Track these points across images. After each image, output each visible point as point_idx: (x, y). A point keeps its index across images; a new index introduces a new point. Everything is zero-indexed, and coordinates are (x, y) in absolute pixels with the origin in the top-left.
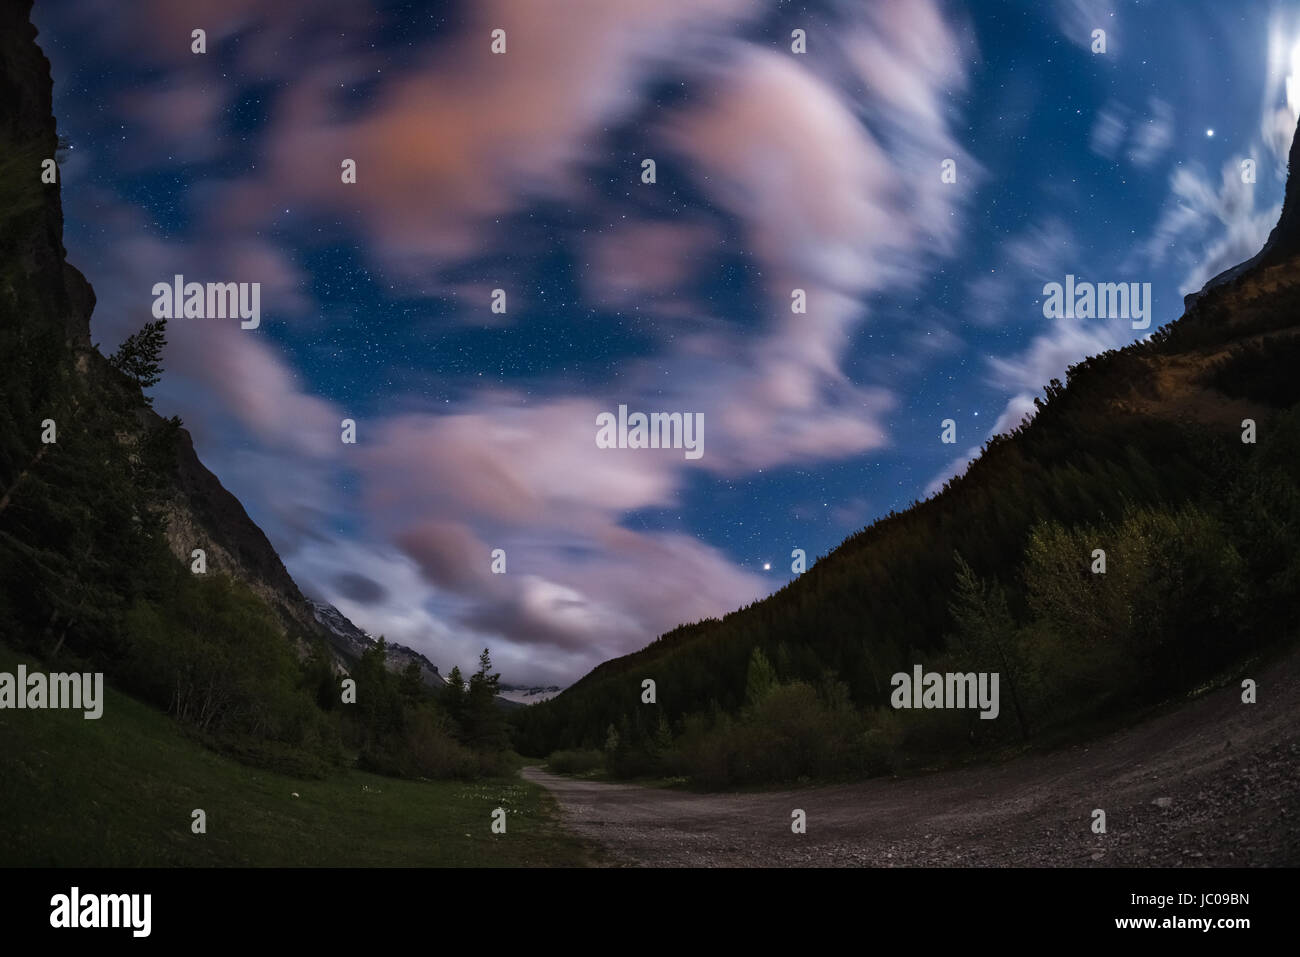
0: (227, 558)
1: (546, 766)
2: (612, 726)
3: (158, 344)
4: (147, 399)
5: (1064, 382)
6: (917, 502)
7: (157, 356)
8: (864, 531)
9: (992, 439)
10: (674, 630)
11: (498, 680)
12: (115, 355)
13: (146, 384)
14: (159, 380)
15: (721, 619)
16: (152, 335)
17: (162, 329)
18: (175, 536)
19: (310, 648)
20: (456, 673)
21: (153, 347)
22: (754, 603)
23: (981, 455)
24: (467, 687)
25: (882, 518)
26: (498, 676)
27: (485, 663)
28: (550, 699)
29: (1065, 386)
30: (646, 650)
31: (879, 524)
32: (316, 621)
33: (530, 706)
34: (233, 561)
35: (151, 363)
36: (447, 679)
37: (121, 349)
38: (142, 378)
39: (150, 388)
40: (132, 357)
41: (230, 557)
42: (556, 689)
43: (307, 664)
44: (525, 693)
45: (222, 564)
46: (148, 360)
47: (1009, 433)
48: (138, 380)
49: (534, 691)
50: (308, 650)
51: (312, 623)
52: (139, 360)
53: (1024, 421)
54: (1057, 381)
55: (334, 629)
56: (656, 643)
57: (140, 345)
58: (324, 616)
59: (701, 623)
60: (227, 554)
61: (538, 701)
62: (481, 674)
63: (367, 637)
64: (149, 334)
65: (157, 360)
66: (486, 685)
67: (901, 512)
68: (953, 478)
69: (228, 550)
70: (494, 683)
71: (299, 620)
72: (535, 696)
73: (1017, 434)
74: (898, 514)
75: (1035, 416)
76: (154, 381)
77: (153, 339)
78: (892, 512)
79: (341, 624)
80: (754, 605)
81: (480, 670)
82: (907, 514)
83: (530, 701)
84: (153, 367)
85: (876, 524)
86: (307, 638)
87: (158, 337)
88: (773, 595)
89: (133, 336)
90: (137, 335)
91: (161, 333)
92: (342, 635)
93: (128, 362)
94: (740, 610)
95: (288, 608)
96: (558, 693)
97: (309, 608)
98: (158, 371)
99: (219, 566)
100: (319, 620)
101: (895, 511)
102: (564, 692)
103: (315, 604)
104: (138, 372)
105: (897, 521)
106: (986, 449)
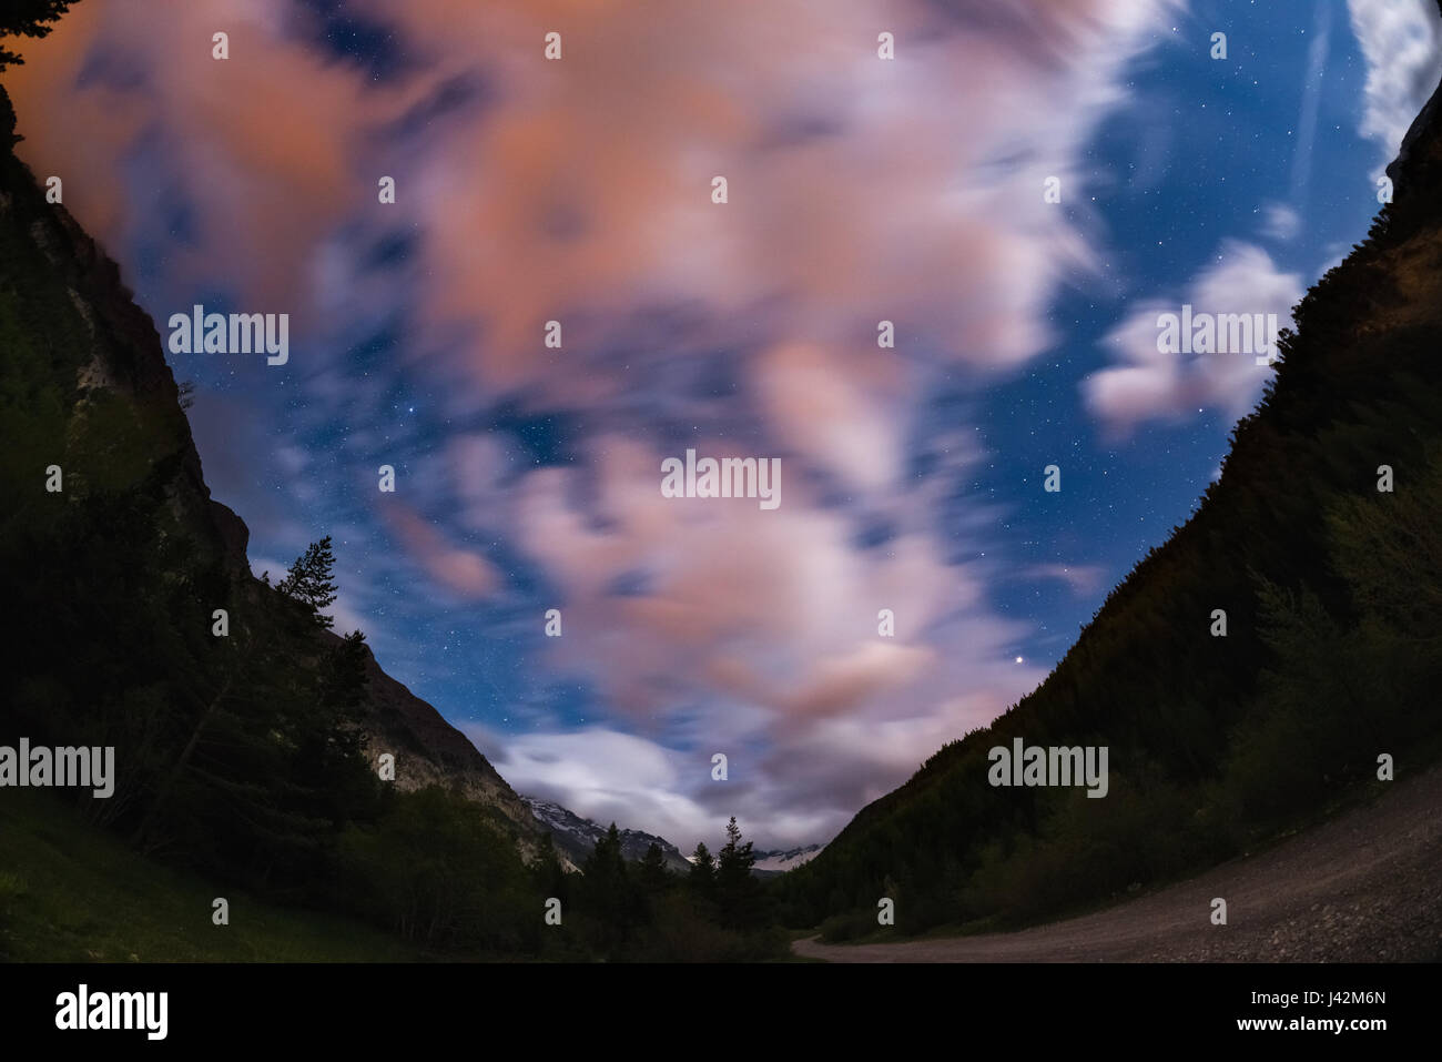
0: (429, 767)
1: (820, 936)
2: (887, 877)
3: (327, 562)
4: (326, 619)
5: (1293, 327)
6: (1176, 528)
7: (328, 574)
8: (1125, 581)
9: (1238, 426)
10: (939, 753)
11: (752, 850)
12: (285, 580)
13: (322, 604)
14: (335, 598)
15: (989, 727)
16: (319, 555)
17: (328, 547)
18: (371, 752)
19: (533, 848)
20: (702, 851)
21: (322, 566)
22: (1022, 700)
23: (1231, 449)
24: (716, 864)
25: (1142, 561)
26: (750, 845)
27: (734, 833)
28: (811, 859)
29: (1296, 333)
30: (910, 783)
31: (1140, 568)
32: (535, 819)
33: (789, 872)
34: (437, 769)
35: (324, 582)
36: (691, 859)
37: (290, 574)
38: (317, 599)
39: (327, 608)
40: (303, 580)
41: (432, 766)
42: (815, 847)
43: (532, 866)
44: (781, 858)
45: (425, 774)
46: (320, 580)
47: (1254, 411)
48: (314, 602)
49: (790, 855)
50: (531, 851)
51: (531, 821)
52: (310, 581)
53: (1265, 391)
54: (1286, 330)
55: (556, 825)
56: (921, 772)
57: (309, 566)
58: (543, 812)
59: (968, 738)
60: (429, 763)
61: (798, 865)
62: (731, 846)
63: (595, 828)
64: (316, 554)
65: (330, 578)
66: (738, 857)
67: (1162, 546)
68: (1209, 487)
69: (429, 759)
70: (747, 853)
71: (517, 820)
72: (793, 859)
73: (1263, 410)
74: (1160, 550)
75: (1275, 380)
76: (331, 600)
77: (321, 559)
78: (1152, 549)
79: (563, 818)
80: (1022, 702)
81: (729, 841)
82: (1169, 547)
83: (788, 866)
84: (326, 587)
85: (1137, 568)
86: (528, 838)
87: (325, 555)
88: (1042, 684)
89: (300, 559)
90: (303, 555)
91: (328, 551)
92: (566, 829)
93: (299, 585)
94: (1008, 711)
95: (503, 809)
96: (818, 852)
97: (526, 805)
98: (334, 589)
99: (421, 776)
100: (539, 817)
101: (1155, 548)
102: (825, 849)
103: (532, 802)
104: (312, 593)
105: (1159, 559)
106: (1235, 440)
